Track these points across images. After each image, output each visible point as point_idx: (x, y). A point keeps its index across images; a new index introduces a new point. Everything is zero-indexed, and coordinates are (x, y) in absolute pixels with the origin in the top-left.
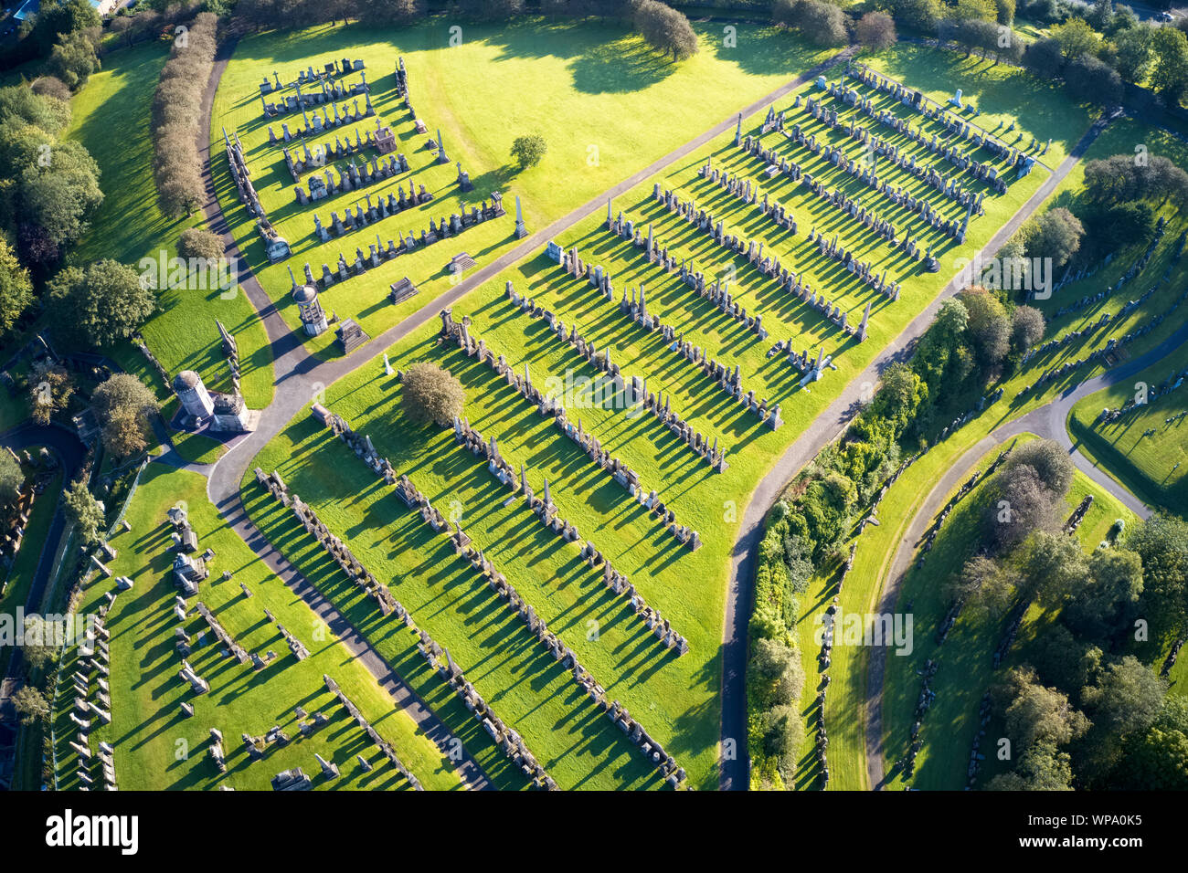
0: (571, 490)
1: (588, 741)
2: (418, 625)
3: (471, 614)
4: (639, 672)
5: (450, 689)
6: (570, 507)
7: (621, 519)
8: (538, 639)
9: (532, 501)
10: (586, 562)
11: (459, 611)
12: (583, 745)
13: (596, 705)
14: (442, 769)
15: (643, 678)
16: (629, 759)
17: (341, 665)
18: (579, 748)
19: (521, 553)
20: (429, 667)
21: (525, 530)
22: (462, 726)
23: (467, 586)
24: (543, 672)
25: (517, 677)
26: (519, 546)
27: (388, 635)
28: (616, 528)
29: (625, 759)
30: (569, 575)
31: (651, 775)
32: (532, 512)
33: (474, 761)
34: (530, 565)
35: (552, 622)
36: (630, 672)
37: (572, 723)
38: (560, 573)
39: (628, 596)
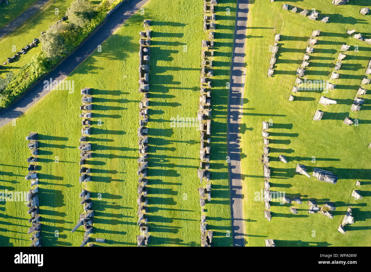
0: (65, 219)
1: (169, 86)
2: (200, 213)
3: (170, 196)
4: (116, 97)
5: (212, 166)
6: (73, 211)
7: (55, 181)
8: (148, 156)
9: (89, 230)
10: (91, 174)
11: (175, 203)
12: (172, 86)
13: (150, 99)
14: (247, 129)
15: (118, 93)
16: (158, 62)
17: (256, 221)
18: (176, 86)
19: (118, 207)
20: (212, 186)
21: (106, 218)
22: (220, 143)
23: (159, 213)
24: (159, 137)
25: (174, 145)
26: (116, 212)
27: (219, 219)
28: (61, 178)
29: (160, 63)
30: (104, 175)
31: (155, 46)
32: (94, 225)
33: (229, 121)
34: (120, 197)
35: (134, 158)
36: (120, 101)
37: (168, 100)
38: (108, 180)
39: (86, 139)
